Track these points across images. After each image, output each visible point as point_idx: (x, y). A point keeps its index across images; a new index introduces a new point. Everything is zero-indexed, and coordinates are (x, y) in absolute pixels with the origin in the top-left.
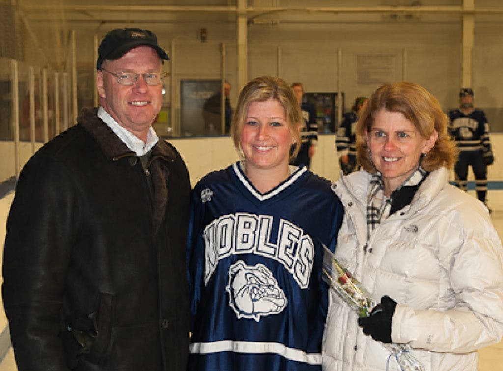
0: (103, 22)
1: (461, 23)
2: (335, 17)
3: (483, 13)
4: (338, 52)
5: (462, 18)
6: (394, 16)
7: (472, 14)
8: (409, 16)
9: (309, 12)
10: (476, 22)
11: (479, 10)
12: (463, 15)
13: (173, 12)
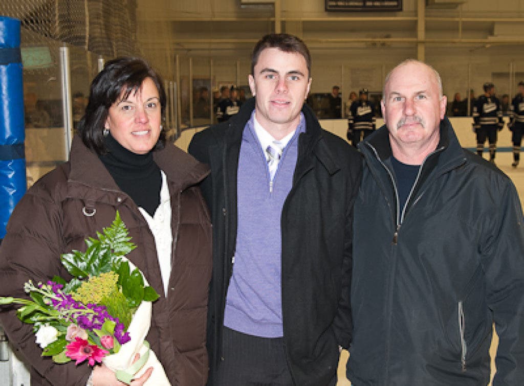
0: (190, 50)
1: (416, 48)
2: (338, 45)
3: (429, 42)
4: (341, 67)
5: (417, 45)
6: (374, 44)
7: (423, 42)
8: (383, 44)
9: (320, 42)
10: (426, 48)
11: (428, 40)
12: (417, 43)
13: (234, 43)
